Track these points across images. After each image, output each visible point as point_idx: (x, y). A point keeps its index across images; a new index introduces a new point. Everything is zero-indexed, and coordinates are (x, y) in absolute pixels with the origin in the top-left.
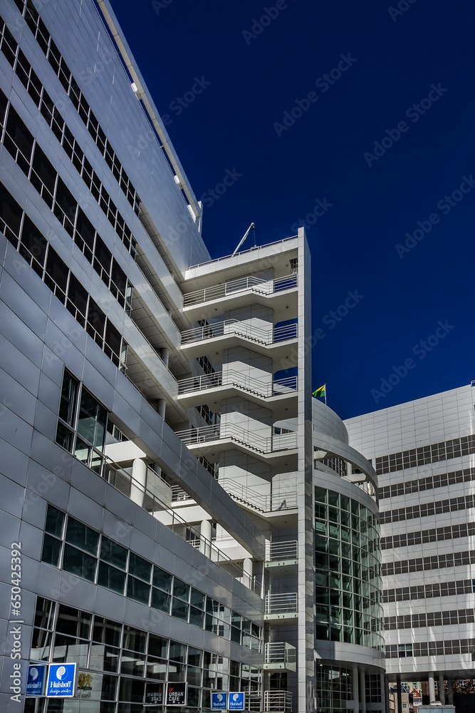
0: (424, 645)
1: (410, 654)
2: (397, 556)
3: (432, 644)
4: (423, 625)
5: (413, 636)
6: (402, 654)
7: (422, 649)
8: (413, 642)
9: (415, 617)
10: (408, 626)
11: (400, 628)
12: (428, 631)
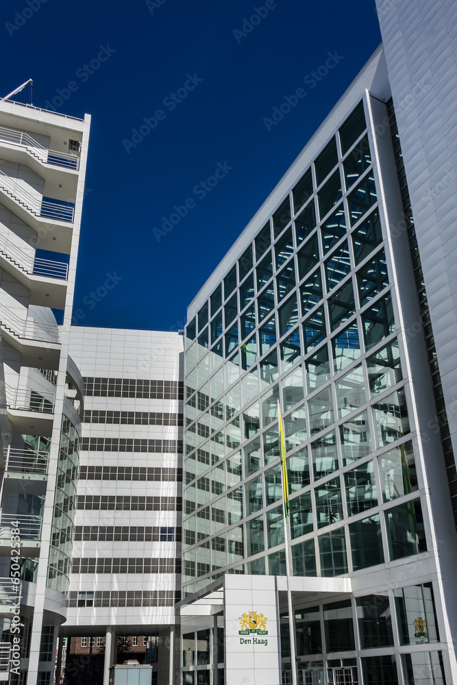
0: (106, 594)
1: (90, 603)
2: (89, 489)
3: (114, 593)
4: (108, 571)
5: (96, 582)
6: (81, 604)
7: (105, 599)
8: (95, 589)
9: (101, 560)
10: (92, 571)
11: (82, 572)
12: (112, 578)
